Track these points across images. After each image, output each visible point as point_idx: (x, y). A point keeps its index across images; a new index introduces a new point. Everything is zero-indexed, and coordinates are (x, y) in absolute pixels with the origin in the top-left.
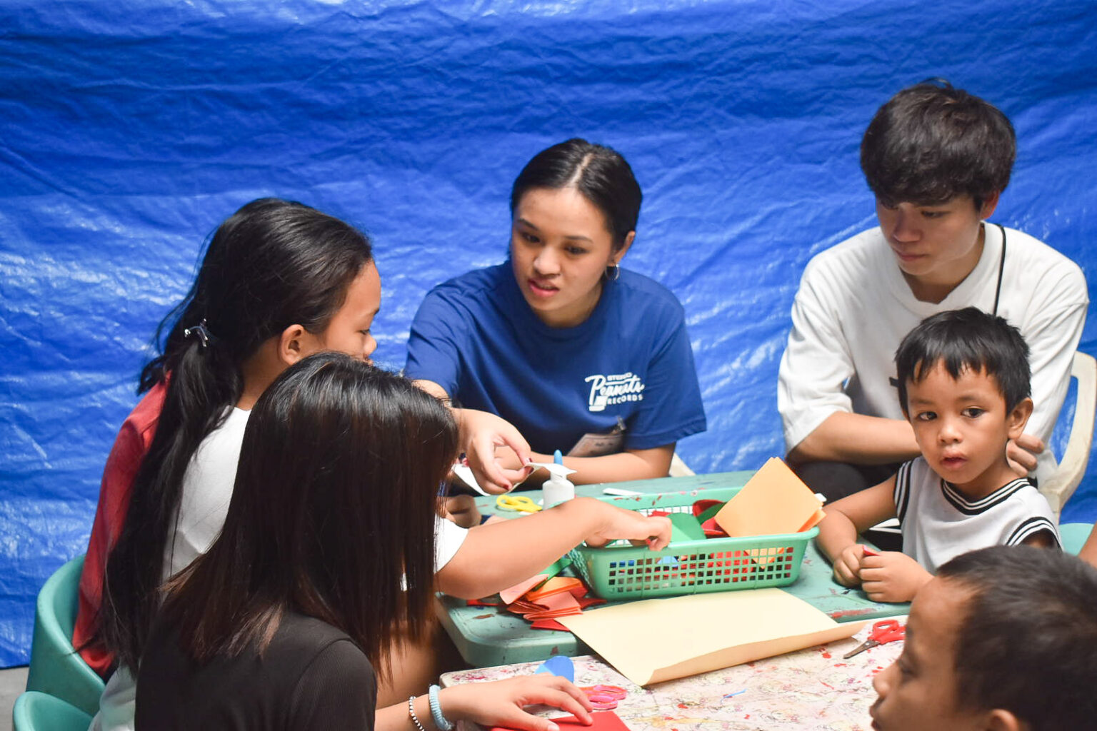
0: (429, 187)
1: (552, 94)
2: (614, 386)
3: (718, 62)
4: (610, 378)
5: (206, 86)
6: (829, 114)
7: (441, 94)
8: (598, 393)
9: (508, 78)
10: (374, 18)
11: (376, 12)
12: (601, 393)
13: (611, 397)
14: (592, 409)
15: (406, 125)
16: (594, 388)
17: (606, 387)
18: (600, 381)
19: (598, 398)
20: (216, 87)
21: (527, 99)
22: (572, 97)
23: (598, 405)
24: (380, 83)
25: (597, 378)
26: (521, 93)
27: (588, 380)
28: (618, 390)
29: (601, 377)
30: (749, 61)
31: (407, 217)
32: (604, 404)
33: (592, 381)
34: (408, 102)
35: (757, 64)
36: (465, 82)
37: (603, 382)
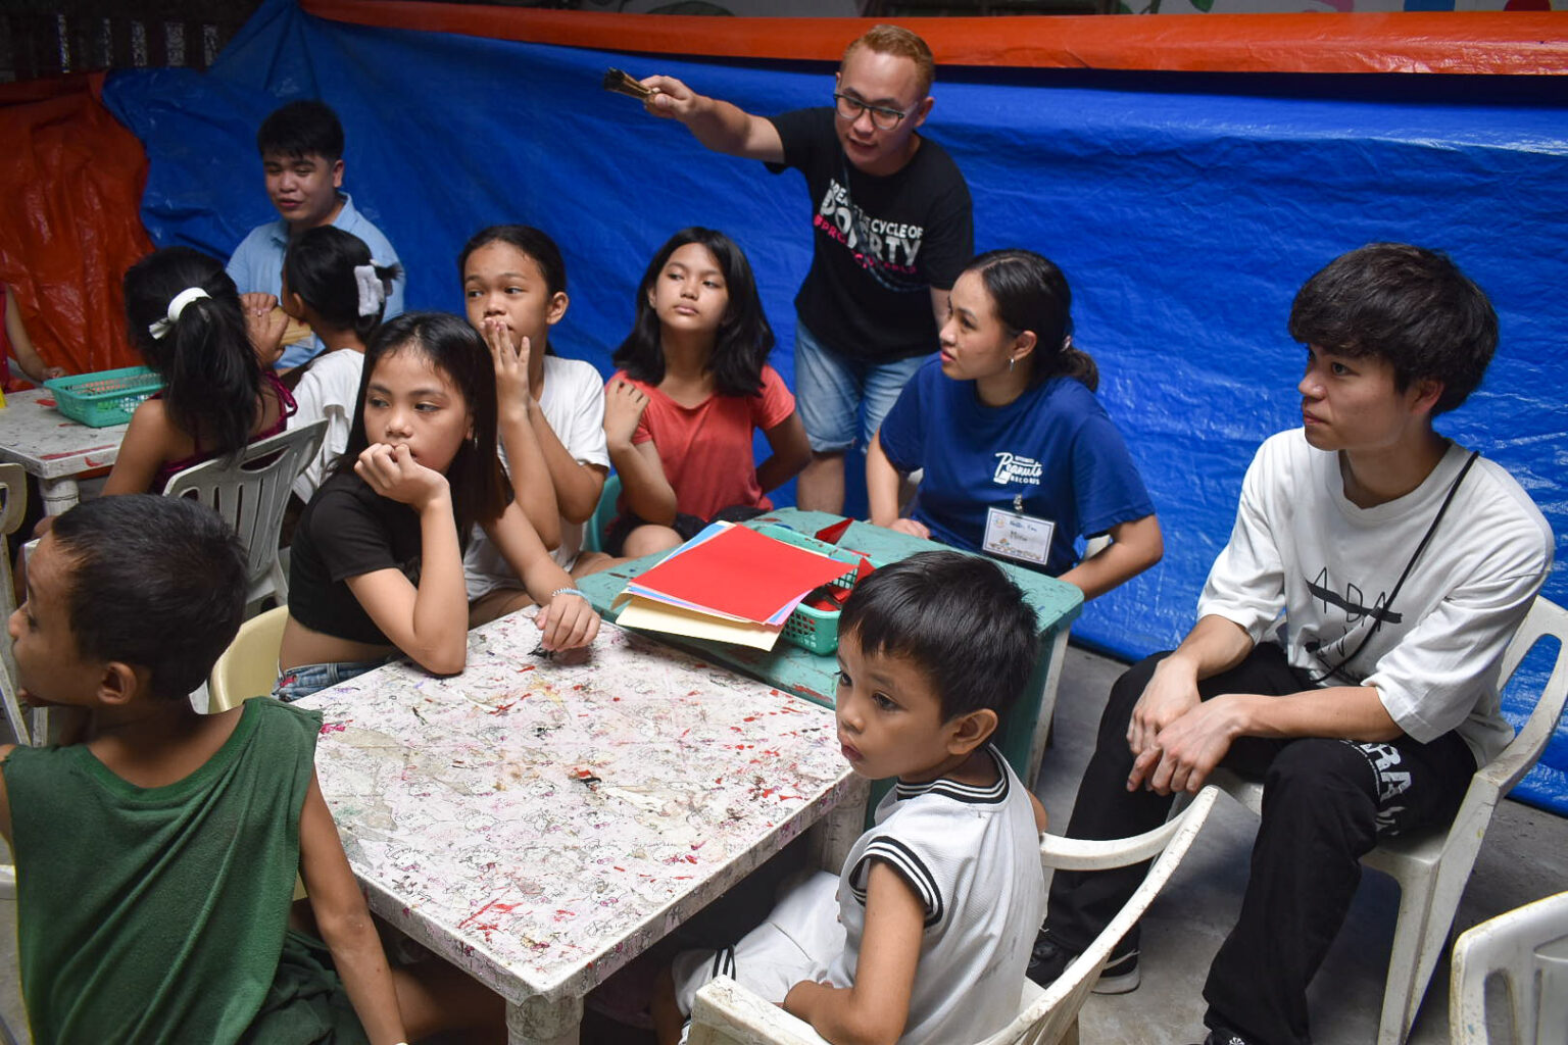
0: (1170, 307)
1: (1277, 242)
2: (1019, 466)
3: (1432, 236)
4: (1017, 458)
5: (1019, 193)
6: (1552, 314)
7: (1184, 227)
8: (1004, 468)
9: (1240, 220)
10: (1132, 157)
11: (1134, 153)
12: (1007, 468)
13: (1014, 475)
14: (996, 480)
15: (1155, 249)
16: (1002, 463)
17: (1012, 464)
18: (1008, 458)
19: (1003, 472)
20: (1024, 195)
21: (1255, 244)
22: (1294, 248)
23: (1002, 478)
24: (1139, 209)
25: (1006, 455)
26: (1250, 237)
27: (998, 455)
28: (1020, 471)
29: (1010, 455)
30: (1466, 242)
31: (1148, 327)
32: (1007, 479)
33: (1001, 457)
34: (1159, 230)
35: (1474, 245)
36: (1204, 218)
37: (1011, 460)
